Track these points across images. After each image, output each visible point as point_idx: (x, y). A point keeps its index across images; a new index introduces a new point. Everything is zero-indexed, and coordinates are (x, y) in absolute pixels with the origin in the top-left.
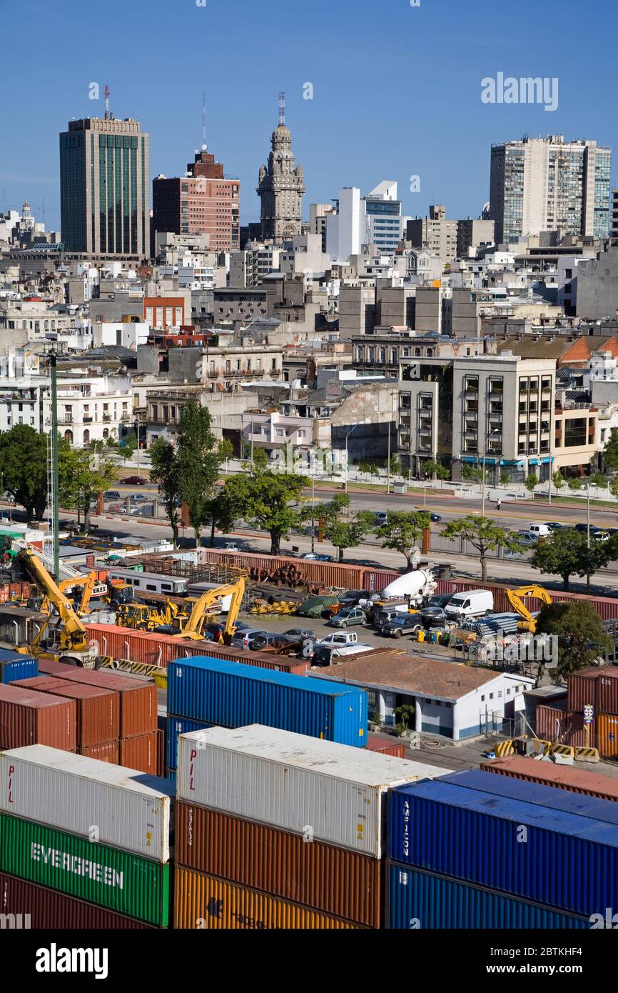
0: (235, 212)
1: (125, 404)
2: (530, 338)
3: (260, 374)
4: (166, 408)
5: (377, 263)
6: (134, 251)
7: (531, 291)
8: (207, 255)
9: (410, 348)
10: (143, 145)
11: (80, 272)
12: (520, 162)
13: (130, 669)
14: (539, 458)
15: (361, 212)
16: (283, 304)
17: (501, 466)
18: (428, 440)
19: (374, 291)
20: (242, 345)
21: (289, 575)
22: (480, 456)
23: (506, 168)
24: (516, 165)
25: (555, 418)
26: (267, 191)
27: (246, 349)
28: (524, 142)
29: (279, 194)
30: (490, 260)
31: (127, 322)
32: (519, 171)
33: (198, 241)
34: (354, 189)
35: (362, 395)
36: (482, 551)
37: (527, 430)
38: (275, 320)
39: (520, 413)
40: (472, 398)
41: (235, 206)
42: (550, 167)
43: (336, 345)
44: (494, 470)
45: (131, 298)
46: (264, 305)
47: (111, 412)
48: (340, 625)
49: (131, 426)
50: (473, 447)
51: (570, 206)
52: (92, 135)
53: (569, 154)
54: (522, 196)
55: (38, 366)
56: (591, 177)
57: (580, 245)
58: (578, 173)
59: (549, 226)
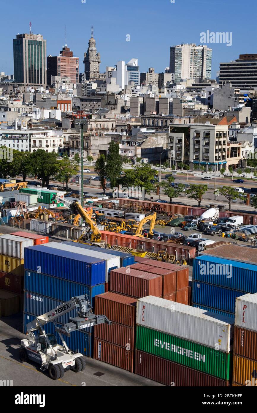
0: (77, 69)
1: (60, 140)
2: (206, 117)
4: (77, 142)
5: (135, 88)
6: (41, 83)
7: (195, 99)
8: (70, 85)
9: (163, 120)
10: (44, 44)
11: (28, 90)
12: (180, 53)
13: (118, 249)
14: (221, 162)
15: (125, 70)
16: (109, 103)
17: (208, 165)
18: (180, 155)
19: (143, 99)
20: (101, 118)
21: (158, 209)
22: (200, 161)
23: (176, 55)
24: (179, 54)
25: (228, 147)
26: (87, 62)
27: (103, 120)
28: (182, 45)
29: (91, 63)
30: (175, 88)
31: (53, 109)
32: (180, 56)
33: (67, 79)
34: (122, 61)
35: (152, 138)
36: (230, 200)
37: (218, 151)
38: (106, 109)
39: (216, 145)
40: (198, 139)
41: (77, 67)
42: (191, 54)
43: (132, 119)
44: (206, 166)
45: (52, 100)
46: (99, 103)
47: (55, 143)
48: (188, 230)
49: (62, 148)
50: (197, 158)
51: (198, 69)
52: (26, 40)
53: (197, 50)
54: (181, 65)
55: (26, 126)
56: (205, 58)
57: (210, 83)
58: (200, 57)
59: (190, 76)
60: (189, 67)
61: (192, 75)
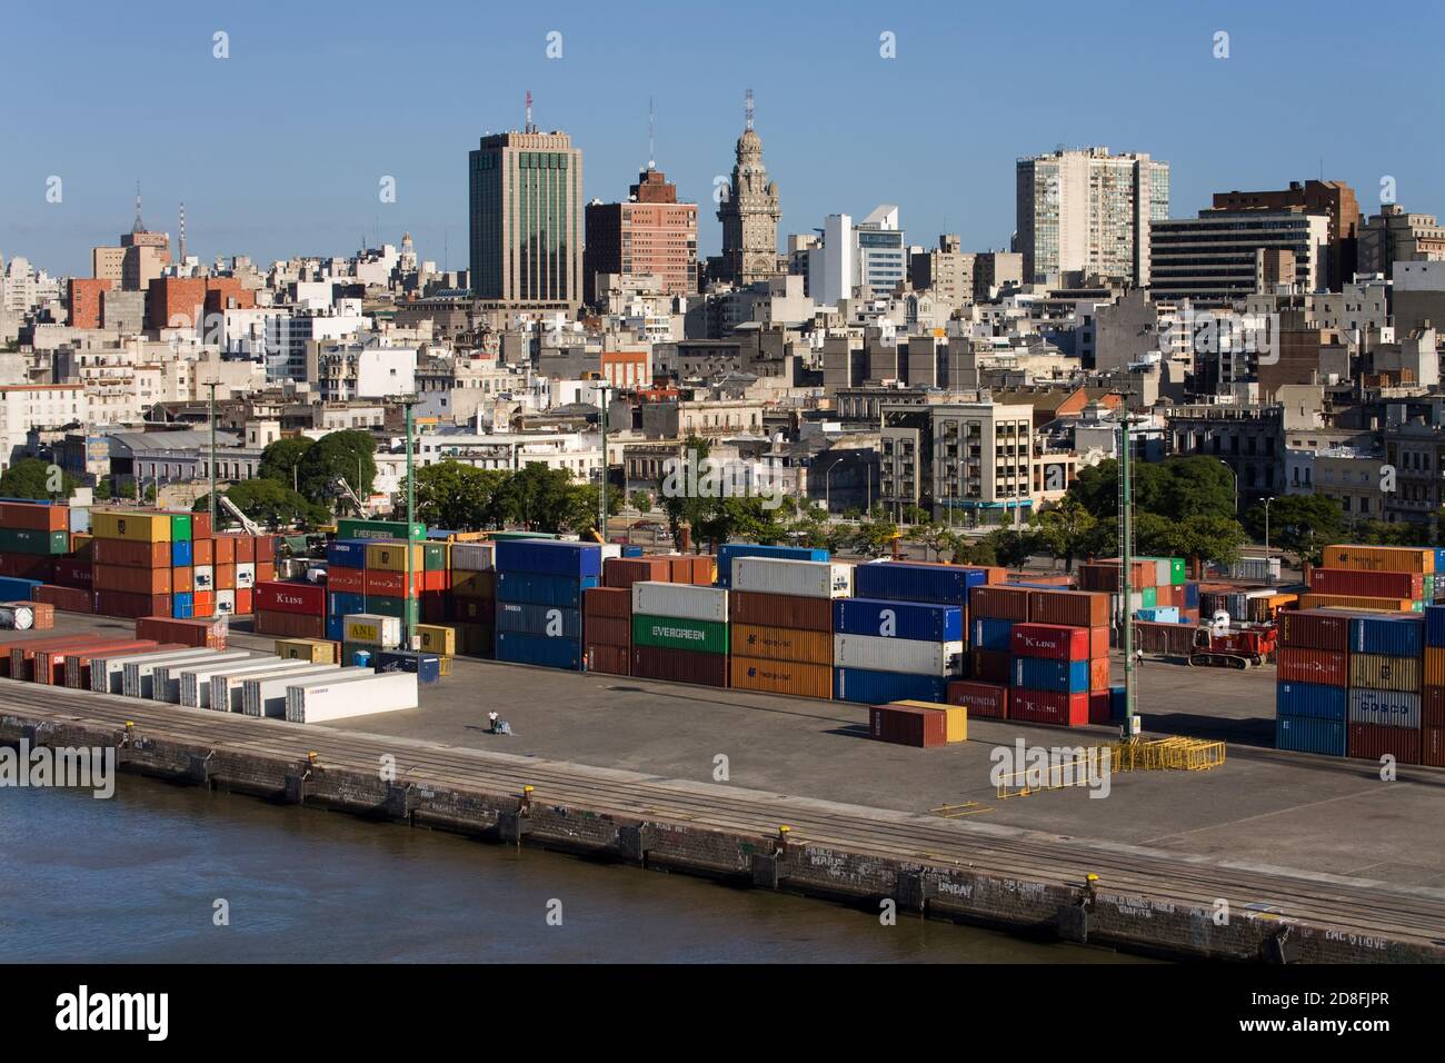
0: (690, 244)
2: (1027, 390)
3: (739, 429)
4: (645, 463)
5: (871, 309)
6: (564, 296)
7: (1045, 340)
8: (659, 301)
9: (899, 400)
10: (574, 164)
11: (516, 323)
12: (1053, 181)
14: (1017, 501)
15: (854, 244)
16: (760, 357)
17: (980, 508)
18: (910, 485)
19: (862, 340)
20: (719, 399)
22: (960, 499)
23: (1036, 188)
24: (1049, 184)
25: (1034, 462)
26: (730, 215)
27: (724, 403)
28: (1057, 156)
29: (747, 219)
30: (1009, 303)
31: (587, 379)
32: (1053, 192)
33: (650, 283)
34: (843, 216)
37: (1005, 473)
38: (751, 376)
39: (997, 456)
40: (952, 443)
41: (691, 237)
42: (1093, 186)
44: (974, 512)
45: (588, 354)
46: (737, 360)
47: (586, 468)
50: (953, 491)
51: (1119, 235)
52: (511, 153)
53: (1115, 170)
54: (1057, 222)
55: (507, 424)
56: (1144, 198)
57: (1108, 286)
58: (1128, 194)
59: (1093, 260)
60: (1086, 230)
61: (1100, 256)
